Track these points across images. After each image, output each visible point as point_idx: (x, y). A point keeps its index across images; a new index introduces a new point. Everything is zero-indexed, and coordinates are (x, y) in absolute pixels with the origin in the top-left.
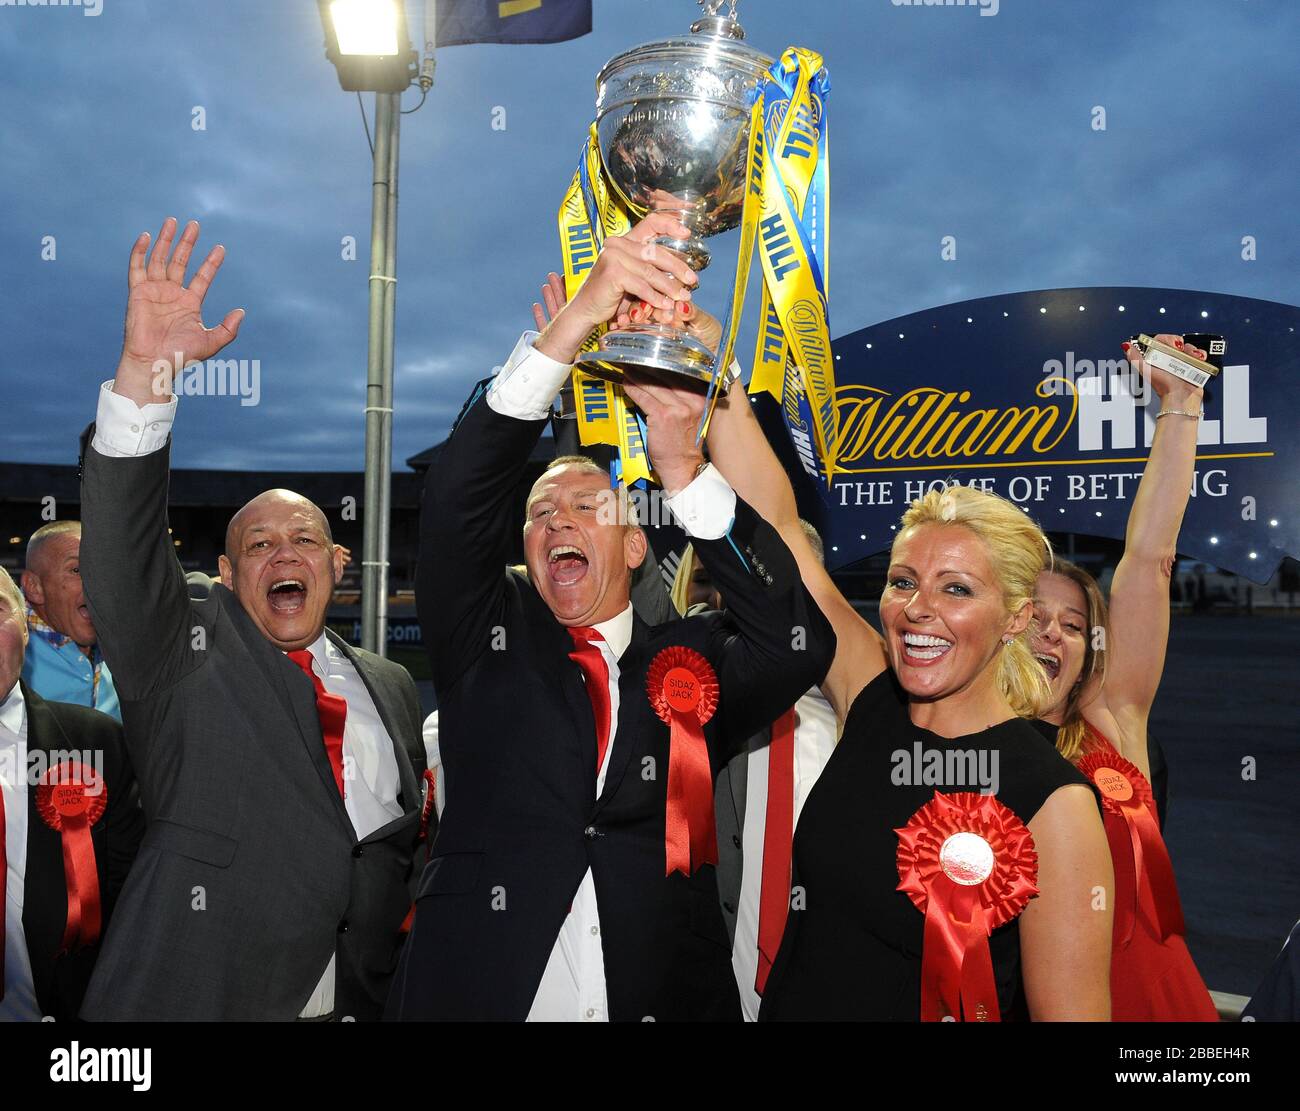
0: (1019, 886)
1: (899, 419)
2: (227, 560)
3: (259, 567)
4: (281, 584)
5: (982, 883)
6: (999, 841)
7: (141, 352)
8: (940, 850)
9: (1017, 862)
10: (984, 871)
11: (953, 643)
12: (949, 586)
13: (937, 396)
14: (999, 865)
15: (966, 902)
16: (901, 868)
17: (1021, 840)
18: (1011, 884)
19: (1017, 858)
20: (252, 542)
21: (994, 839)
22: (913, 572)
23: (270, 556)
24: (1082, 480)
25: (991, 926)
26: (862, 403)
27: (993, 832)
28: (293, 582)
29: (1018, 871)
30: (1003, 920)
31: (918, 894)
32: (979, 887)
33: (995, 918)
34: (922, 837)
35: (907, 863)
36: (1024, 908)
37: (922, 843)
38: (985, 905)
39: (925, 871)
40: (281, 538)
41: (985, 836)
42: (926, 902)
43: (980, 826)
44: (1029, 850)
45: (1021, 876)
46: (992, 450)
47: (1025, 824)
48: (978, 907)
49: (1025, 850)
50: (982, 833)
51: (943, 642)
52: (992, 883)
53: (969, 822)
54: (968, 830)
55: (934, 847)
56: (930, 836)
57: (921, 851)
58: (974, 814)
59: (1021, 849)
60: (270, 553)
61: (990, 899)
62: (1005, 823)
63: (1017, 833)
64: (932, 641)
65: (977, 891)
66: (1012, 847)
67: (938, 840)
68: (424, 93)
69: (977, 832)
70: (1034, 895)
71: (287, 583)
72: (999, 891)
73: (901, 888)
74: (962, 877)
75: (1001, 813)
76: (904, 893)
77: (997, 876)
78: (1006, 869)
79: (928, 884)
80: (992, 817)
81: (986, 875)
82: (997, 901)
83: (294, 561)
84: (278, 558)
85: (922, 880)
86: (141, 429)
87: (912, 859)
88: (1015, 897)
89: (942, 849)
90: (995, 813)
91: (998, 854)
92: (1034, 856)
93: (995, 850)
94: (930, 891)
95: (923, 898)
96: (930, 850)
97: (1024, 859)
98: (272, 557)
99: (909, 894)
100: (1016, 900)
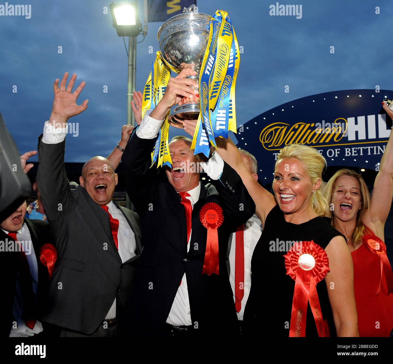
0: (324, 269)
1: (293, 133)
2: (82, 178)
3: (92, 180)
4: (99, 186)
5: (312, 269)
6: (316, 255)
7: (57, 112)
8: (298, 260)
9: (322, 261)
10: (313, 265)
11: (296, 196)
12: (292, 178)
13: (304, 125)
14: (317, 263)
15: (308, 276)
16: (286, 268)
17: (323, 254)
18: (321, 268)
19: (322, 260)
20: (90, 173)
21: (315, 255)
22: (281, 175)
23: (96, 177)
24: (350, 150)
25: (316, 282)
26: (281, 128)
27: (314, 253)
28: (103, 185)
29: (323, 264)
30: (320, 280)
31: (293, 275)
32: (311, 271)
33: (317, 280)
34: (292, 257)
35: (288, 266)
36: (326, 275)
37: (292, 259)
38: (314, 276)
39: (294, 268)
40: (99, 171)
41: (312, 254)
42: (295, 278)
43: (310, 251)
44: (326, 257)
45: (324, 266)
46: (321, 141)
47: (324, 249)
48: (312, 277)
49: (324, 257)
50: (310, 253)
51: (293, 196)
52: (315, 269)
53: (306, 250)
54: (306, 253)
55: (296, 260)
56: (294, 256)
57: (292, 261)
58: (307, 248)
59: (323, 257)
60: (96, 176)
61: (315, 274)
62: (317, 249)
63: (321, 252)
64: (289, 196)
65: (311, 272)
66: (320, 257)
67: (297, 257)
68: (144, 36)
69: (309, 253)
70: (328, 271)
71: (101, 185)
72: (318, 271)
73: (287, 274)
74: (306, 268)
75: (316, 246)
76: (288, 275)
77: (317, 266)
78: (319, 264)
79: (296, 271)
80: (313, 248)
81: (313, 266)
82: (318, 274)
83: (104, 179)
84: (99, 178)
85: (293, 270)
86: (56, 135)
87: (290, 264)
88: (323, 272)
89: (299, 260)
90: (314, 247)
91: (316, 259)
92: (327, 259)
93: (315, 258)
94: (296, 274)
95: (294, 276)
96: (295, 261)
97: (324, 260)
98: (97, 177)
99: (290, 275)
100: (323, 273)
